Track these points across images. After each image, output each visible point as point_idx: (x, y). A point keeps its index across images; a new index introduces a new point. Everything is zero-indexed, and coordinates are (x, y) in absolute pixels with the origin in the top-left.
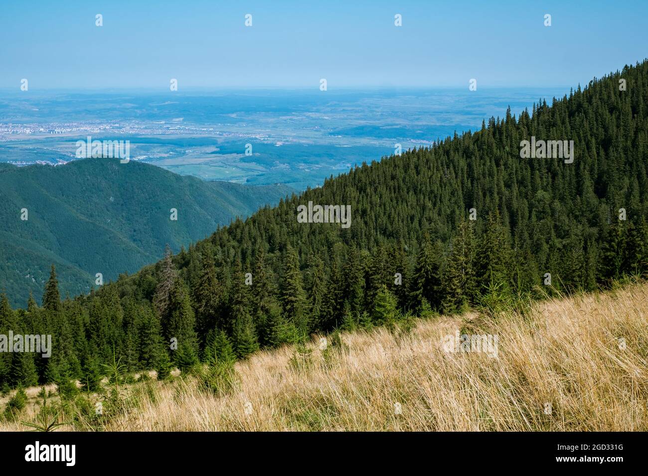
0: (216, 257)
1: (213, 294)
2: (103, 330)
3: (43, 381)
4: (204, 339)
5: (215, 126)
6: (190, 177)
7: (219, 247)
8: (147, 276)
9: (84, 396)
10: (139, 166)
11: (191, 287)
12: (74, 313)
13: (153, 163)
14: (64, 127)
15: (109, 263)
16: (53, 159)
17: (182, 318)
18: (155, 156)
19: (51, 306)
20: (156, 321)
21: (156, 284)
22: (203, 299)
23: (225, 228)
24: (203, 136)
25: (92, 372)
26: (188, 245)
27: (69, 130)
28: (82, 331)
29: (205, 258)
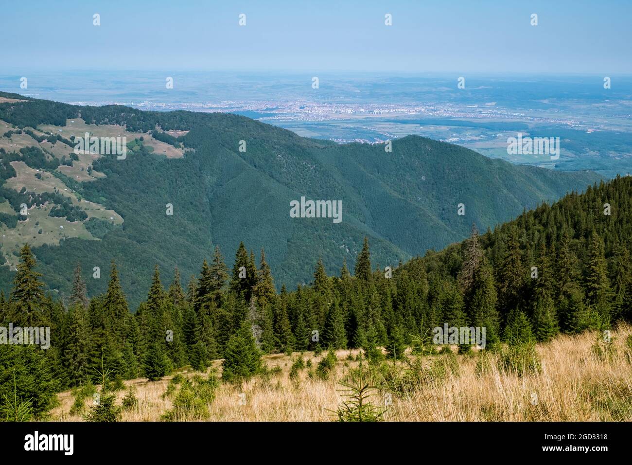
0: (520, 239)
1: (516, 275)
2: (409, 303)
3: (351, 345)
4: (505, 318)
5: (527, 111)
6: (499, 160)
7: (524, 231)
8: (453, 253)
9: (390, 363)
10: (450, 147)
11: (494, 267)
12: (383, 284)
13: (464, 145)
14: (383, 108)
15: (417, 238)
16: (371, 138)
17: (485, 296)
18: (467, 139)
19: (362, 276)
20: (459, 297)
21: (461, 262)
22: (506, 279)
23: (531, 211)
24: (514, 120)
25: (397, 341)
26: (494, 226)
27: (387, 111)
28: (390, 301)
29: (510, 240)
